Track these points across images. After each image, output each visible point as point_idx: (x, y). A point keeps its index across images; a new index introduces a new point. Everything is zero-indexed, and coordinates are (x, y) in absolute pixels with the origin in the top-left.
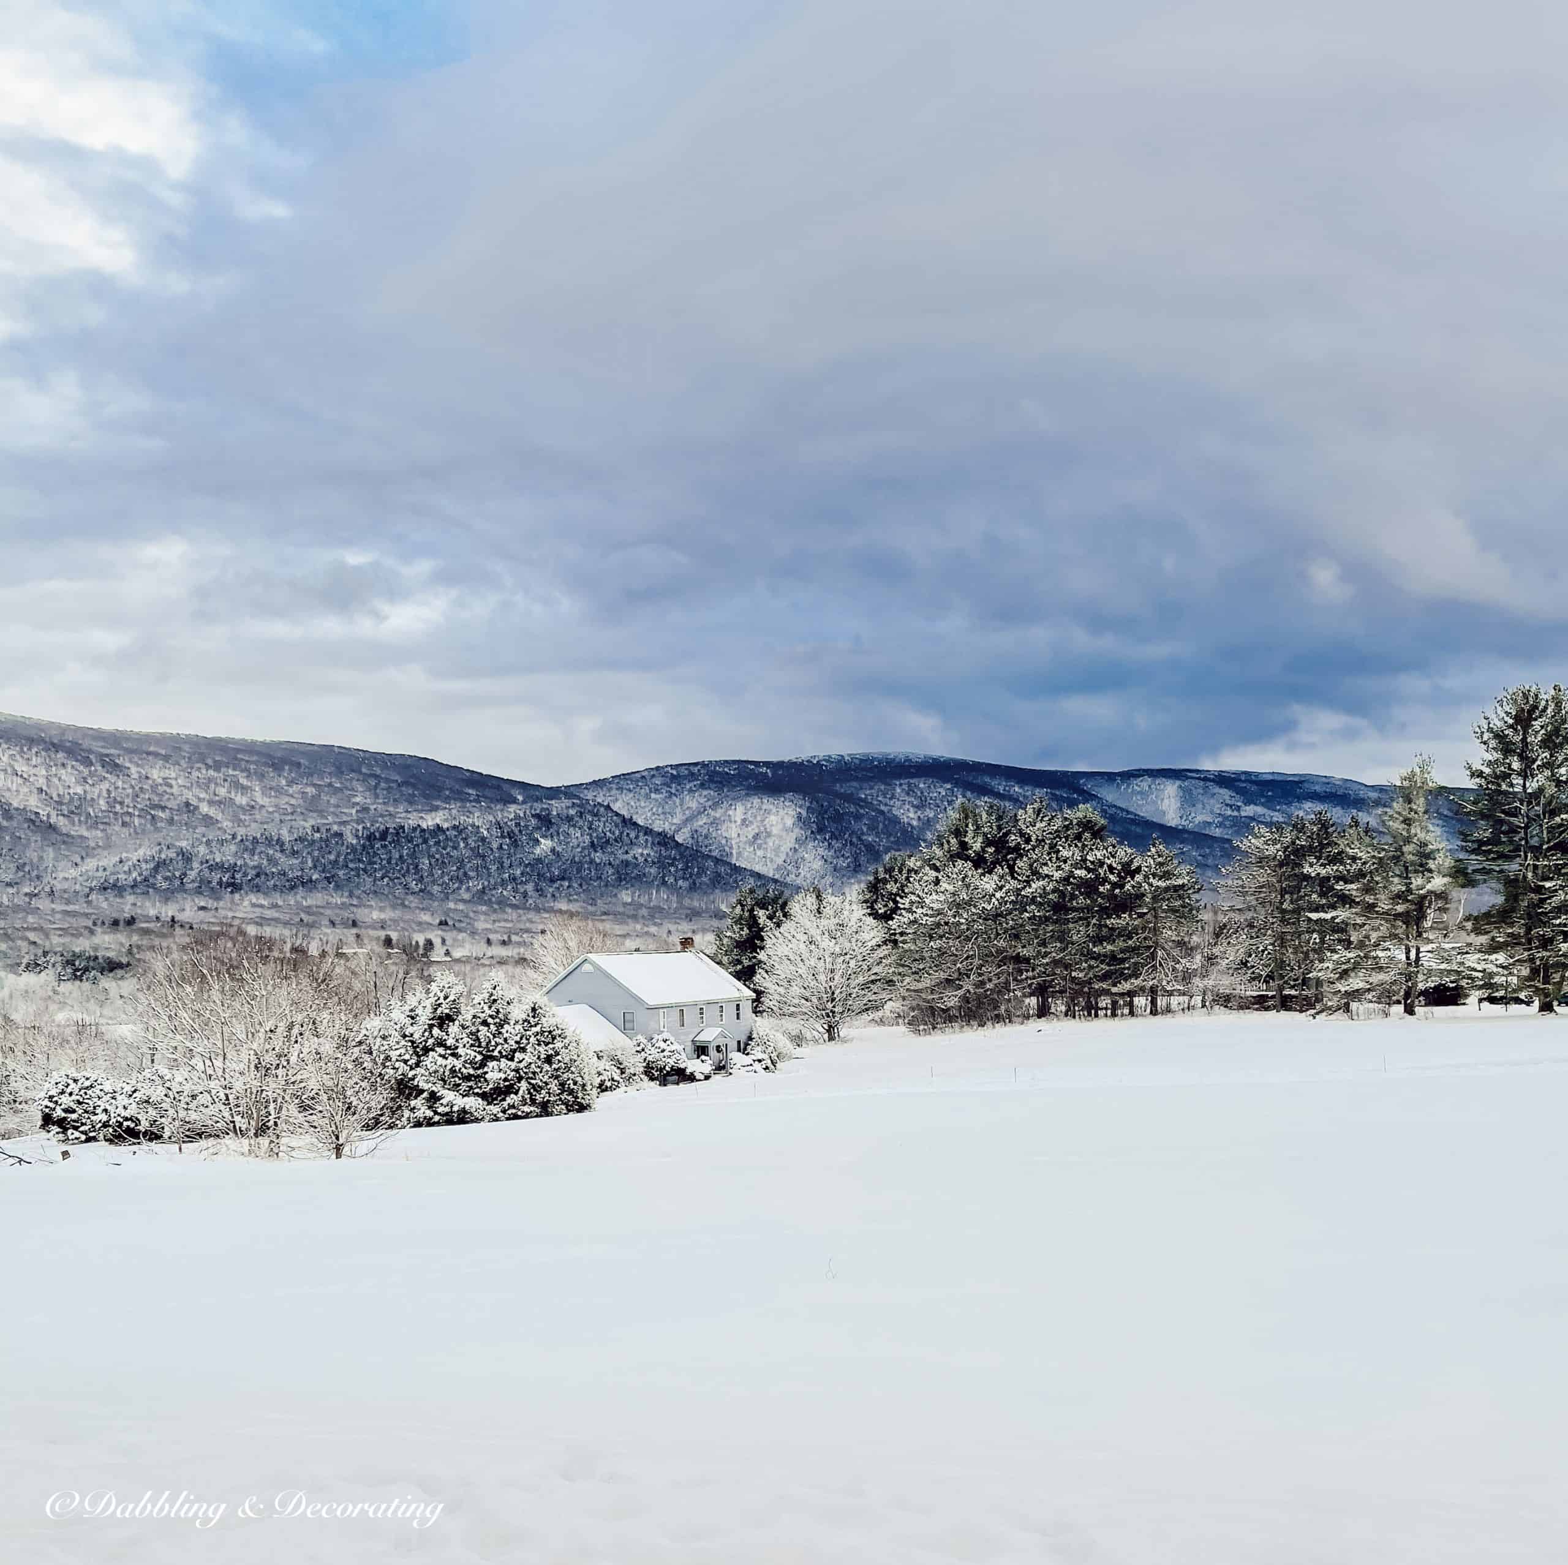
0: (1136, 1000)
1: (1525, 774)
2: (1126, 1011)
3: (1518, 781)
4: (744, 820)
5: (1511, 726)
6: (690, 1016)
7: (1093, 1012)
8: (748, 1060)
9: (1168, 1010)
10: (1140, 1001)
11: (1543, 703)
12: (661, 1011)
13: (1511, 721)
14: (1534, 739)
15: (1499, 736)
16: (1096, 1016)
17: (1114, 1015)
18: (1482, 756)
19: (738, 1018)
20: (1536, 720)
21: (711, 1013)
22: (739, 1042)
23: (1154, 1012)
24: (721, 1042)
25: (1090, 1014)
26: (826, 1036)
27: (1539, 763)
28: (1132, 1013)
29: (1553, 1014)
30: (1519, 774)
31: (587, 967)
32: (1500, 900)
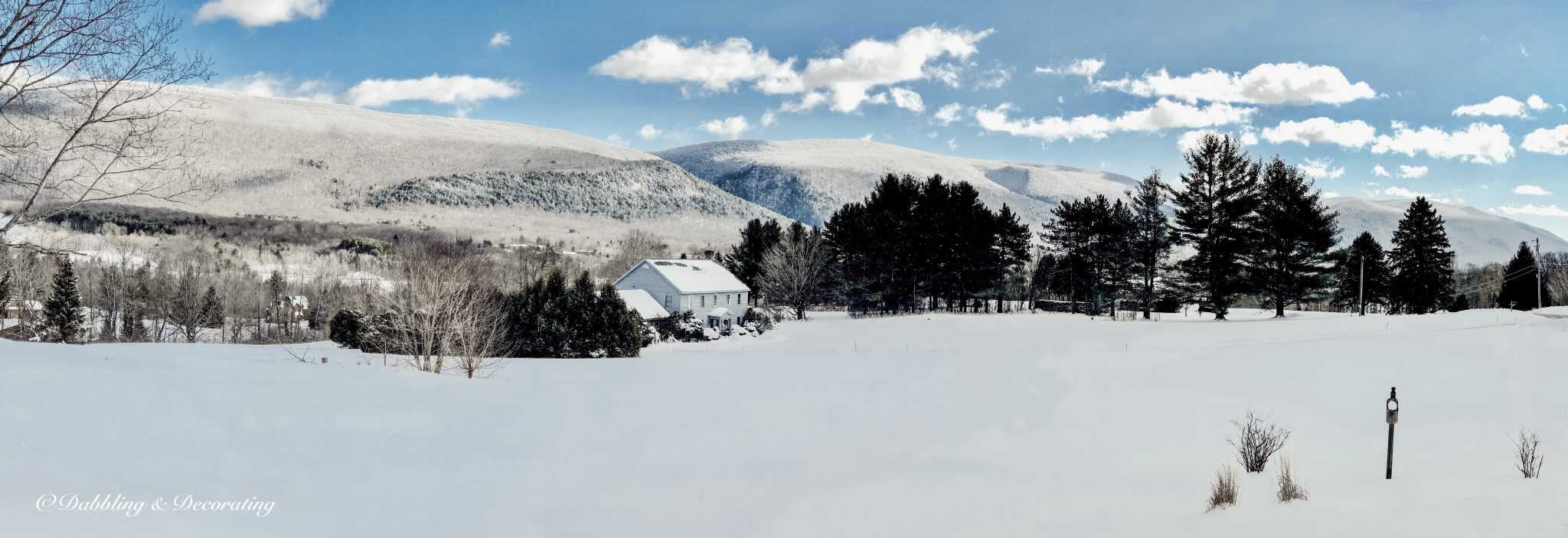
0: (989, 302)
1: (1210, 183)
2: (983, 309)
3: (1207, 186)
4: (760, 177)
5: (1204, 155)
6: (709, 300)
7: (963, 309)
8: (743, 330)
9: (1008, 310)
10: (993, 303)
11: (1220, 144)
12: (690, 296)
13: (1203, 153)
14: (1216, 164)
15: (1197, 160)
16: (965, 311)
17: (976, 311)
18: (1189, 171)
19: (739, 303)
20: (1216, 153)
21: (722, 299)
22: (739, 318)
23: (1000, 311)
24: (727, 317)
25: (961, 310)
26: (796, 317)
27: (1218, 177)
28: (987, 311)
29: (1223, 320)
30: (1207, 183)
31: (645, 266)
32: (1196, 252)
